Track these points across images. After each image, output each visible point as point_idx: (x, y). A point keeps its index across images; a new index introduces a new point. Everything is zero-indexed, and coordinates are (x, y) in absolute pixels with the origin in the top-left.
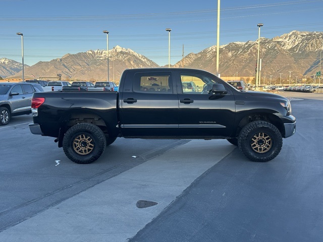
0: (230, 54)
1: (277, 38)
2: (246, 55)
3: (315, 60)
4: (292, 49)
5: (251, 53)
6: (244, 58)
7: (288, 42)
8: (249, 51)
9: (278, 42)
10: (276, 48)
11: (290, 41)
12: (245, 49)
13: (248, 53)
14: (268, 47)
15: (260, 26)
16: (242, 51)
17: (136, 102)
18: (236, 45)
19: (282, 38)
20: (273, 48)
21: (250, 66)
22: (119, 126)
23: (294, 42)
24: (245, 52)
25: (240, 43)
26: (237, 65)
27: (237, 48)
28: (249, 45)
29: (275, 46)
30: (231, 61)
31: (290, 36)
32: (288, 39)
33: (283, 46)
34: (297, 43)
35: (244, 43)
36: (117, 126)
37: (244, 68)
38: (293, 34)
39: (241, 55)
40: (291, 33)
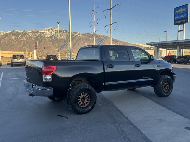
0: (13, 38)
1: (41, 30)
2: (24, 39)
3: (63, 44)
4: (50, 37)
5: (27, 38)
6: (23, 41)
7: (48, 33)
8: (26, 36)
9: (42, 33)
10: (41, 36)
11: (49, 32)
12: (23, 35)
13: (25, 37)
14: (37, 35)
15: (58, 23)
16: (21, 36)
17: (114, 67)
18: (17, 32)
19: (44, 30)
20: (40, 36)
21: (26, 46)
22: (104, 84)
23: (51, 33)
24: (23, 37)
25: (19, 31)
26: (19, 45)
27: (18, 34)
28: (25, 33)
29: (41, 35)
30: (14, 41)
31: (49, 30)
32: (47, 31)
33: (45, 35)
34: (52, 34)
35: (22, 31)
36: (103, 84)
37: (23, 46)
38: (50, 29)
39: (20, 39)
40: (49, 28)
